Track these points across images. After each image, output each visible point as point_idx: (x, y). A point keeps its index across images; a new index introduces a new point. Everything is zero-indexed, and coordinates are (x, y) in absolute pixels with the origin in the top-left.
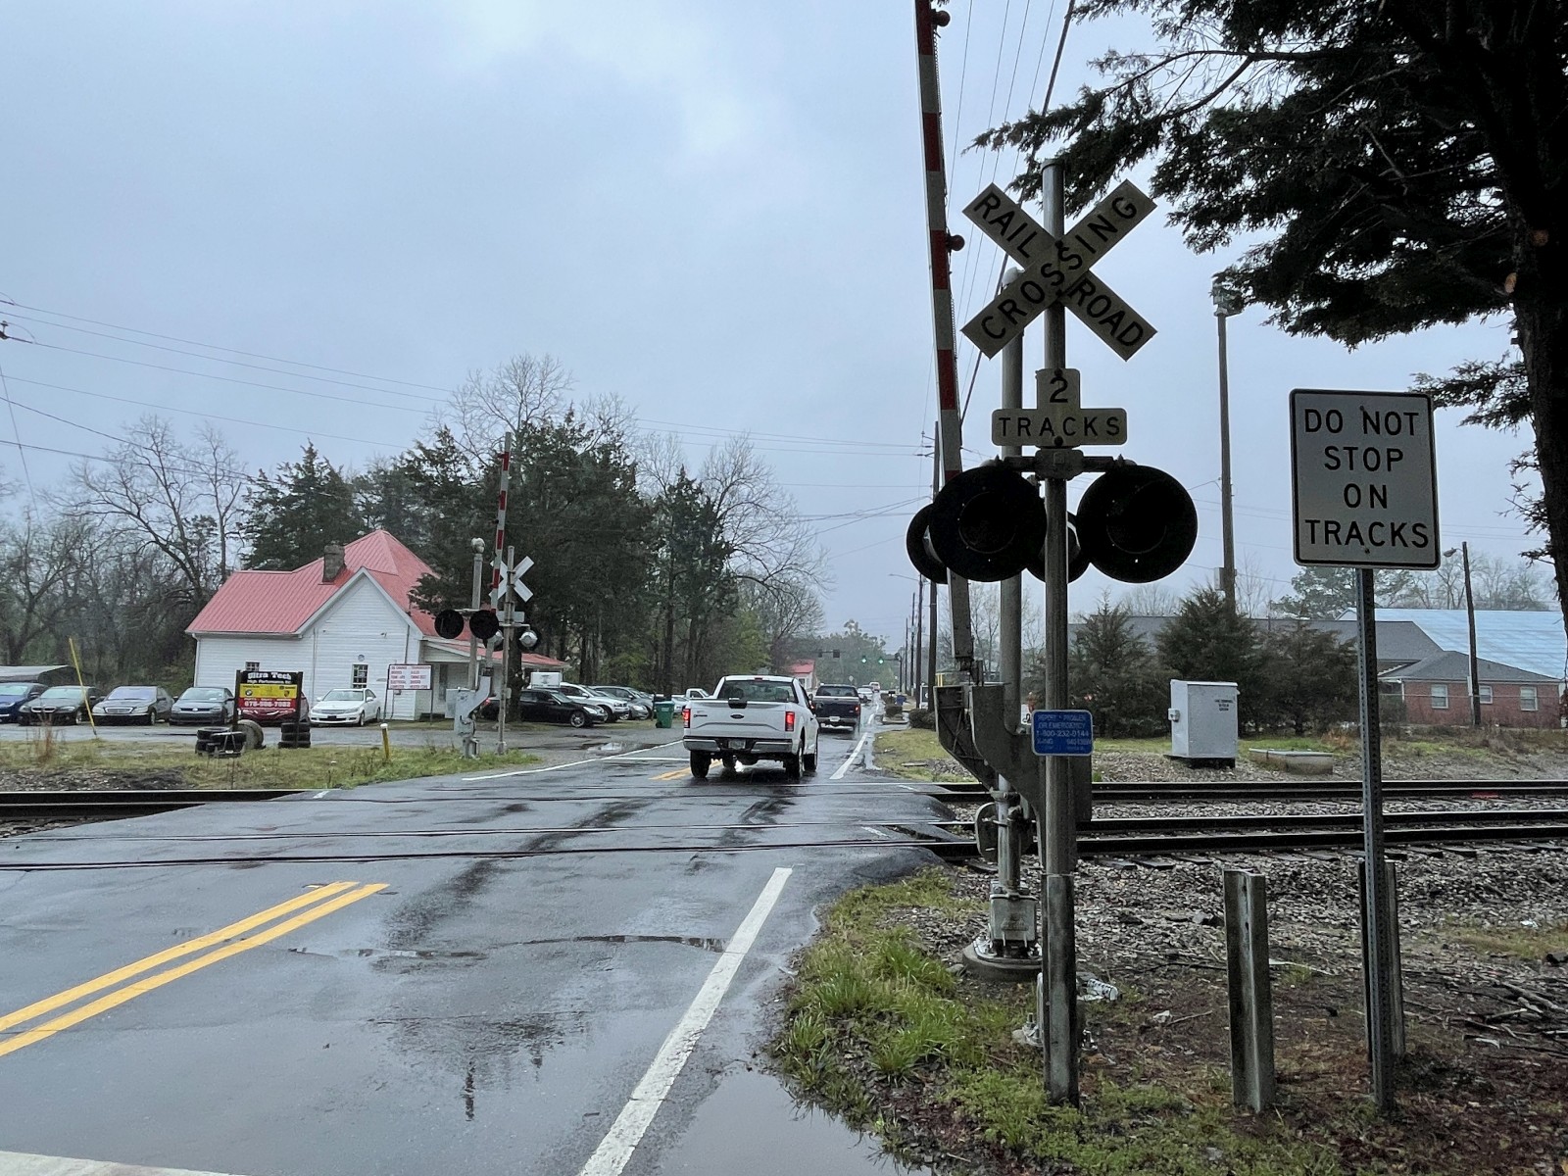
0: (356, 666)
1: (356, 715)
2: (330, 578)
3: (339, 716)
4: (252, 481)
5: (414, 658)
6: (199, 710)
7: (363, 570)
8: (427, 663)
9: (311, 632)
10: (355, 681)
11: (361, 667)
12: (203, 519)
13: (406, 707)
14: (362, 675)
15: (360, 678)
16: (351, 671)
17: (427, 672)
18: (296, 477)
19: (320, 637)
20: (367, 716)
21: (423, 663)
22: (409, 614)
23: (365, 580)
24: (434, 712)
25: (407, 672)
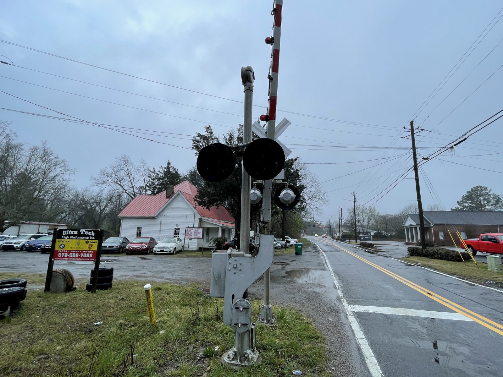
0: (175, 229)
1: (172, 249)
2: (168, 197)
3: (165, 250)
4: (151, 172)
5: (197, 225)
6: (109, 247)
7: (178, 192)
8: (201, 227)
9: (160, 216)
10: (175, 234)
11: (177, 229)
12: (141, 187)
13: (193, 245)
14: (178, 232)
15: (177, 234)
16: (173, 231)
17: (201, 231)
18: (164, 171)
19: (163, 217)
20: (177, 250)
21: (200, 226)
22: (195, 208)
23: (179, 196)
24: (204, 247)
25: (193, 231)
